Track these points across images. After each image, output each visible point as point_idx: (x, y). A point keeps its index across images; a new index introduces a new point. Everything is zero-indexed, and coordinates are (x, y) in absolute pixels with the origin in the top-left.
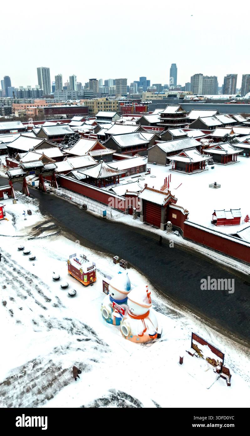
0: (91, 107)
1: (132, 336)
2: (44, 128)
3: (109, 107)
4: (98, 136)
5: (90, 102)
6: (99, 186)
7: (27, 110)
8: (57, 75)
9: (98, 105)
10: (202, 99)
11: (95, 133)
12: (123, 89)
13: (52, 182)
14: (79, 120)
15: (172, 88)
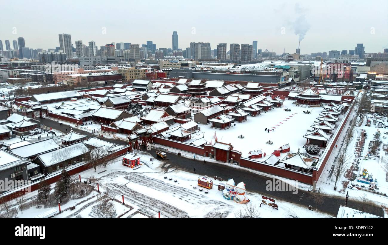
0: (123, 74)
1: (240, 201)
2: (110, 99)
3: (139, 74)
4: (147, 102)
5: (123, 71)
6: (181, 141)
7: (70, 78)
8: (77, 40)
9: (130, 73)
10: (209, 69)
11: (143, 100)
12: (137, 53)
13: (148, 141)
14: (120, 87)
15: (176, 52)
